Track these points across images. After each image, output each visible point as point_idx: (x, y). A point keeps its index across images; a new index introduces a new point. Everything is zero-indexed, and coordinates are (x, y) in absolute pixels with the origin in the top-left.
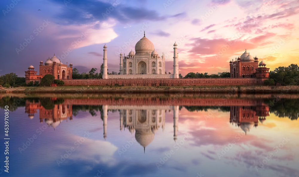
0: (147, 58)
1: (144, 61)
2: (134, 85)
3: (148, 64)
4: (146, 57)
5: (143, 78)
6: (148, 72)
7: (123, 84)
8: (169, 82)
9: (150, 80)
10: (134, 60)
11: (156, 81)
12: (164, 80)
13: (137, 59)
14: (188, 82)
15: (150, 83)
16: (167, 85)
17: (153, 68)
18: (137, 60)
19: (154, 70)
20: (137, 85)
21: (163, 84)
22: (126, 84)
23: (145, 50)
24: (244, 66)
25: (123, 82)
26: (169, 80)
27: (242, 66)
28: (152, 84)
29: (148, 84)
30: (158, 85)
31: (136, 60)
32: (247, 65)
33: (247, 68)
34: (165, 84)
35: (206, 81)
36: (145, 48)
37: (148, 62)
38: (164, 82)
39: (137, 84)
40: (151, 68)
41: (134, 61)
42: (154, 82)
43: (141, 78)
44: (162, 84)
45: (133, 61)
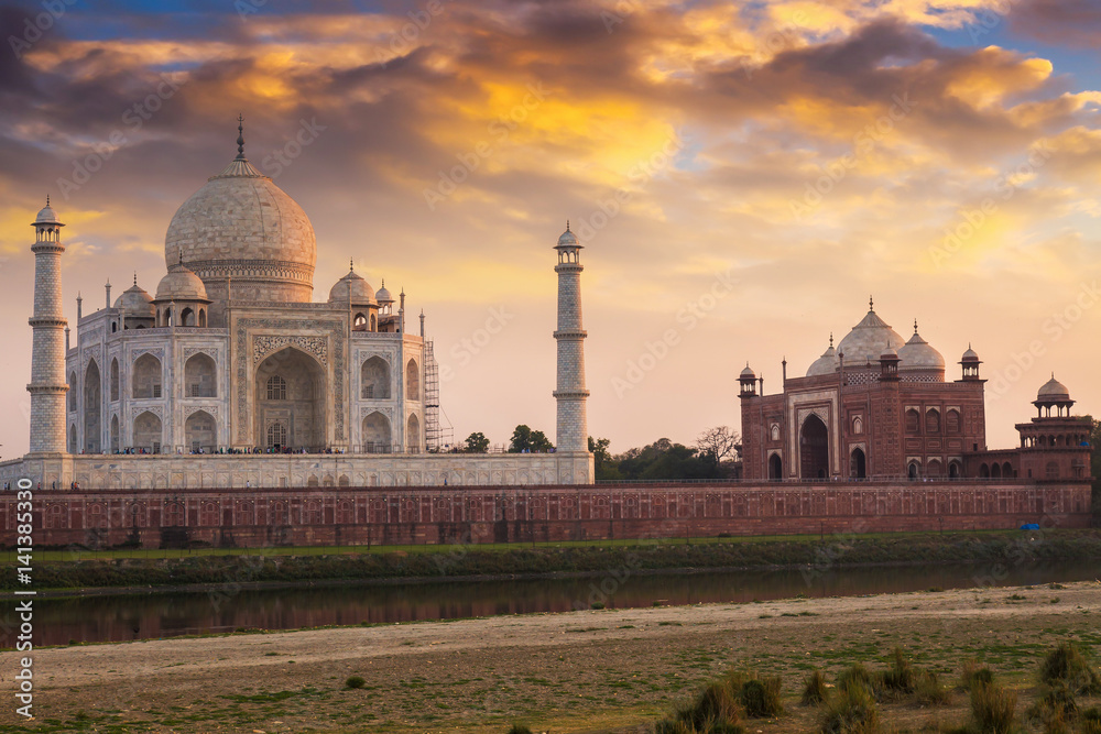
0: (328, 332)
1: (309, 351)
2: (310, 533)
3: (338, 373)
4: (319, 323)
5: (357, 480)
6: (339, 436)
7: (227, 526)
8: (554, 511)
9: (431, 494)
10: (235, 337)
11: (468, 504)
12: (521, 492)
13: (257, 331)
14: (673, 505)
15: (426, 522)
16: (545, 529)
17: (372, 405)
18: (256, 336)
19: (377, 421)
20: (339, 534)
21: (517, 524)
22: (254, 528)
23: (279, 265)
24: (917, 408)
25: (228, 513)
26: (555, 498)
27: (908, 408)
28: (441, 526)
29: (413, 526)
30: (485, 533)
31: (249, 340)
32: (930, 402)
33: (933, 421)
34: (531, 523)
35: (780, 504)
36: (277, 252)
37: (338, 356)
38: (521, 508)
39: (338, 526)
40: (359, 407)
41: (234, 344)
42: (458, 510)
43: (337, 484)
44: (511, 528)
45: (220, 345)
